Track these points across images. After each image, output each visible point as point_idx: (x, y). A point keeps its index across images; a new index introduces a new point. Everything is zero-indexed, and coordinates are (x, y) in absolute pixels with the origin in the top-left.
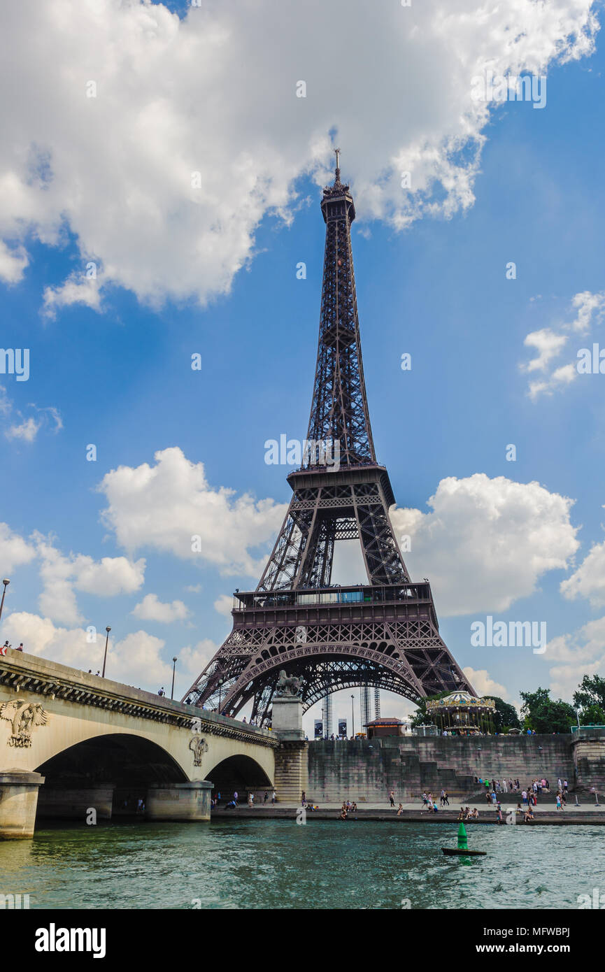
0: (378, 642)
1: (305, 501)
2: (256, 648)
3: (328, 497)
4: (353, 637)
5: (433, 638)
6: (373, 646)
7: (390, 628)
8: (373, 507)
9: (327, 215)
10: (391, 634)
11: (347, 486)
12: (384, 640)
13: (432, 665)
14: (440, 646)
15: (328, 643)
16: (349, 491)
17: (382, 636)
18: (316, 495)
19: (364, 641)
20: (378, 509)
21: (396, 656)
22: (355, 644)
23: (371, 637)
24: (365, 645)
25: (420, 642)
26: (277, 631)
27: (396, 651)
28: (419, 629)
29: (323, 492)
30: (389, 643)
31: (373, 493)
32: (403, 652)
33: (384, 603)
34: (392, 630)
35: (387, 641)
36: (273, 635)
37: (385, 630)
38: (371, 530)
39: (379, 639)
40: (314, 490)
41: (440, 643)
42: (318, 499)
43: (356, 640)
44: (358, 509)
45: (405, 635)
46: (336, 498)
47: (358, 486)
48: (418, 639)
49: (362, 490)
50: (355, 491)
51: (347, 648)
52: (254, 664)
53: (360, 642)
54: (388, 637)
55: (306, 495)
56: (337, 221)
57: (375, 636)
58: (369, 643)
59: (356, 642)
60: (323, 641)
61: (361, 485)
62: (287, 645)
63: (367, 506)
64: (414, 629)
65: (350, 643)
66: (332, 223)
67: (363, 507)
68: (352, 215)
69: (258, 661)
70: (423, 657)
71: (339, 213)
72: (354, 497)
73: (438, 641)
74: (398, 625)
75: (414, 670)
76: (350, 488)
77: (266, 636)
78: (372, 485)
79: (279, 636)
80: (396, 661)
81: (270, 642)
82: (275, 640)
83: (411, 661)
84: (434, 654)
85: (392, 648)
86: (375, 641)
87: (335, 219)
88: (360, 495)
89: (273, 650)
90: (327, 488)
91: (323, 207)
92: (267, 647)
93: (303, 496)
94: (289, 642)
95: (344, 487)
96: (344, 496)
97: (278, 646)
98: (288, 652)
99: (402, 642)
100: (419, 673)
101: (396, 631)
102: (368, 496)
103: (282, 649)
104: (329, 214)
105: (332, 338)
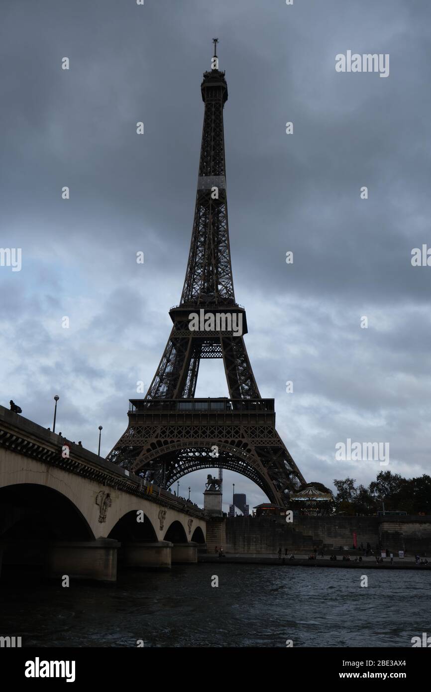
0: (236, 440)
1: (182, 330)
2: (146, 441)
4: (218, 436)
5: (276, 439)
6: (233, 443)
7: (245, 430)
8: (235, 338)
9: (205, 96)
10: (245, 435)
13: (275, 458)
14: (280, 445)
17: (239, 436)
19: (226, 439)
20: (237, 340)
21: (249, 451)
22: (219, 441)
23: (231, 436)
24: (226, 442)
26: (162, 429)
27: (248, 447)
28: (266, 432)
32: (254, 448)
33: (241, 412)
34: (247, 432)
35: (243, 440)
36: (159, 431)
37: (241, 432)
38: (232, 356)
39: (237, 438)
41: (280, 443)
44: (223, 340)
45: (256, 436)
48: (265, 439)
52: (146, 452)
53: (223, 440)
54: (243, 437)
55: (184, 325)
56: (213, 103)
57: (234, 436)
58: (230, 440)
59: (220, 439)
60: (195, 438)
62: (169, 440)
63: (230, 337)
65: (216, 440)
66: (209, 104)
67: (227, 338)
68: (226, 98)
69: (148, 450)
70: (268, 452)
71: (216, 95)
73: (279, 441)
74: (251, 428)
75: (262, 461)
77: (154, 432)
79: (164, 432)
80: (249, 455)
81: (157, 437)
82: (161, 435)
83: (259, 455)
84: (276, 450)
86: (234, 439)
87: (212, 100)
89: (159, 443)
91: (203, 90)
92: (155, 441)
93: (182, 326)
94: (171, 438)
97: (162, 440)
98: (170, 445)
99: (253, 441)
100: (265, 463)
101: (249, 433)
103: (166, 443)
104: (208, 95)
105: (207, 201)
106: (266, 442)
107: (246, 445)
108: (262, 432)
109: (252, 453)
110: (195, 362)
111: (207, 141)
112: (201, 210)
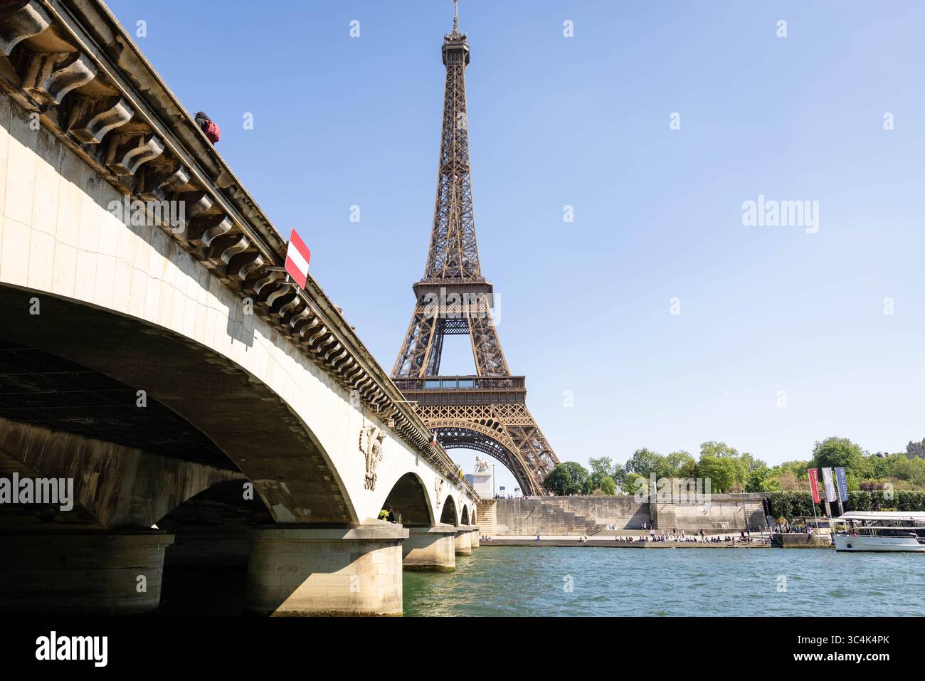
0: (487, 420)
4: (467, 415)
5: (527, 418)
6: (483, 422)
7: (495, 409)
9: (446, 60)
10: (496, 414)
12: (491, 418)
13: (527, 438)
14: (532, 424)
15: (448, 419)
17: (489, 415)
19: (476, 418)
21: (500, 430)
23: (481, 415)
24: (476, 421)
25: (517, 420)
27: (500, 426)
28: (517, 411)
30: (495, 420)
32: (505, 427)
33: (491, 390)
34: (497, 411)
35: (492, 419)
37: (491, 411)
38: (479, 332)
39: (487, 417)
41: (532, 422)
43: (470, 417)
45: (506, 414)
48: (516, 418)
51: (463, 424)
53: (473, 419)
54: (494, 416)
56: (455, 66)
57: (484, 415)
58: (480, 420)
59: (470, 419)
60: (444, 418)
64: (513, 411)
65: (465, 419)
66: (451, 67)
68: (467, 62)
70: (520, 432)
71: (457, 58)
73: (530, 420)
74: (501, 407)
75: (515, 441)
80: (500, 434)
84: (528, 429)
85: (497, 424)
86: (484, 418)
87: (452, 64)
91: (444, 54)
99: (504, 420)
100: (517, 442)
101: (500, 411)
104: (449, 58)
105: (449, 169)
106: (519, 420)
109: (503, 432)
110: (439, 338)
111: (449, 107)
112: (444, 179)
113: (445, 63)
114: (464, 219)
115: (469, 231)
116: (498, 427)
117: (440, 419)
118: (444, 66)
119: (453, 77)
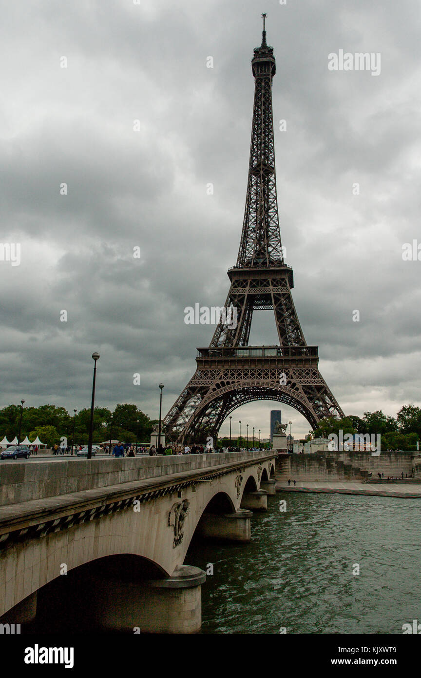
0: (286, 381)
1: (239, 288)
2: (212, 382)
3: (254, 286)
4: (271, 377)
5: (319, 379)
7: (294, 372)
8: (284, 294)
10: (294, 376)
11: (267, 279)
12: (290, 380)
13: (318, 395)
14: (323, 384)
15: (256, 380)
16: (268, 283)
17: (289, 377)
18: (247, 284)
19: (278, 380)
20: (286, 296)
21: (297, 389)
22: (272, 381)
24: (278, 382)
26: (224, 372)
28: (311, 374)
29: (251, 283)
30: (293, 381)
31: (284, 285)
32: (301, 387)
33: (290, 358)
34: (295, 374)
36: (222, 374)
37: (290, 374)
38: (282, 309)
39: (287, 379)
40: (245, 281)
42: (248, 288)
43: (273, 379)
44: (274, 296)
45: (303, 377)
46: (259, 287)
47: (274, 280)
48: (310, 380)
49: (276, 283)
50: (272, 283)
51: (268, 384)
52: (212, 391)
54: (292, 378)
55: (240, 284)
56: (263, 78)
60: (252, 379)
61: (276, 279)
62: (231, 381)
63: (279, 293)
65: (269, 381)
66: (259, 79)
67: (277, 294)
68: (274, 73)
69: (214, 390)
70: (313, 391)
71: (265, 71)
72: (271, 287)
73: (322, 381)
74: (298, 371)
75: (308, 398)
76: (269, 281)
77: (218, 375)
78: (283, 279)
79: (226, 375)
80: (297, 392)
81: (220, 379)
82: (224, 378)
83: (305, 392)
84: (319, 389)
87: (261, 76)
88: (275, 286)
89: (223, 383)
90: (254, 280)
92: (219, 382)
93: (238, 284)
94: (232, 379)
95: (265, 280)
96: (266, 286)
97: (225, 381)
98: (231, 385)
99: (300, 381)
101: (297, 374)
102: (280, 287)
103: (228, 383)
104: (258, 71)
105: (258, 171)
106: (312, 382)
107: (294, 384)
108: (308, 374)
109: (299, 391)
110: (249, 314)
111: (258, 115)
112: (253, 179)
113: (254, 75)
114: (270, 214)
115: (274, 224)
116: (296, 387)
117: (249, 380)
118: (254, 77)
119: (261, 88)
